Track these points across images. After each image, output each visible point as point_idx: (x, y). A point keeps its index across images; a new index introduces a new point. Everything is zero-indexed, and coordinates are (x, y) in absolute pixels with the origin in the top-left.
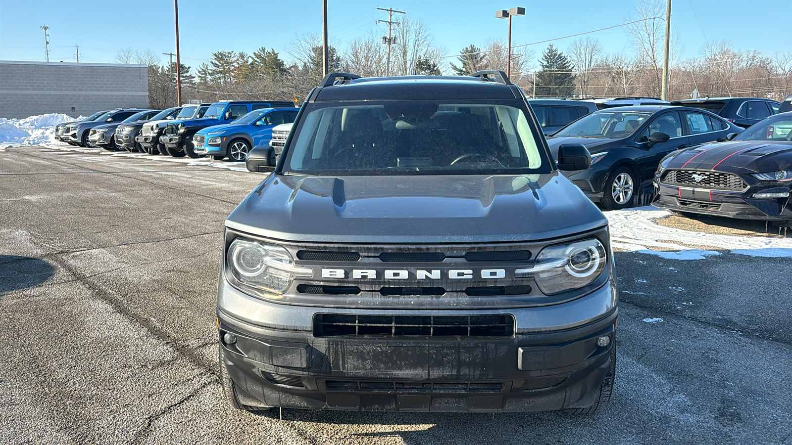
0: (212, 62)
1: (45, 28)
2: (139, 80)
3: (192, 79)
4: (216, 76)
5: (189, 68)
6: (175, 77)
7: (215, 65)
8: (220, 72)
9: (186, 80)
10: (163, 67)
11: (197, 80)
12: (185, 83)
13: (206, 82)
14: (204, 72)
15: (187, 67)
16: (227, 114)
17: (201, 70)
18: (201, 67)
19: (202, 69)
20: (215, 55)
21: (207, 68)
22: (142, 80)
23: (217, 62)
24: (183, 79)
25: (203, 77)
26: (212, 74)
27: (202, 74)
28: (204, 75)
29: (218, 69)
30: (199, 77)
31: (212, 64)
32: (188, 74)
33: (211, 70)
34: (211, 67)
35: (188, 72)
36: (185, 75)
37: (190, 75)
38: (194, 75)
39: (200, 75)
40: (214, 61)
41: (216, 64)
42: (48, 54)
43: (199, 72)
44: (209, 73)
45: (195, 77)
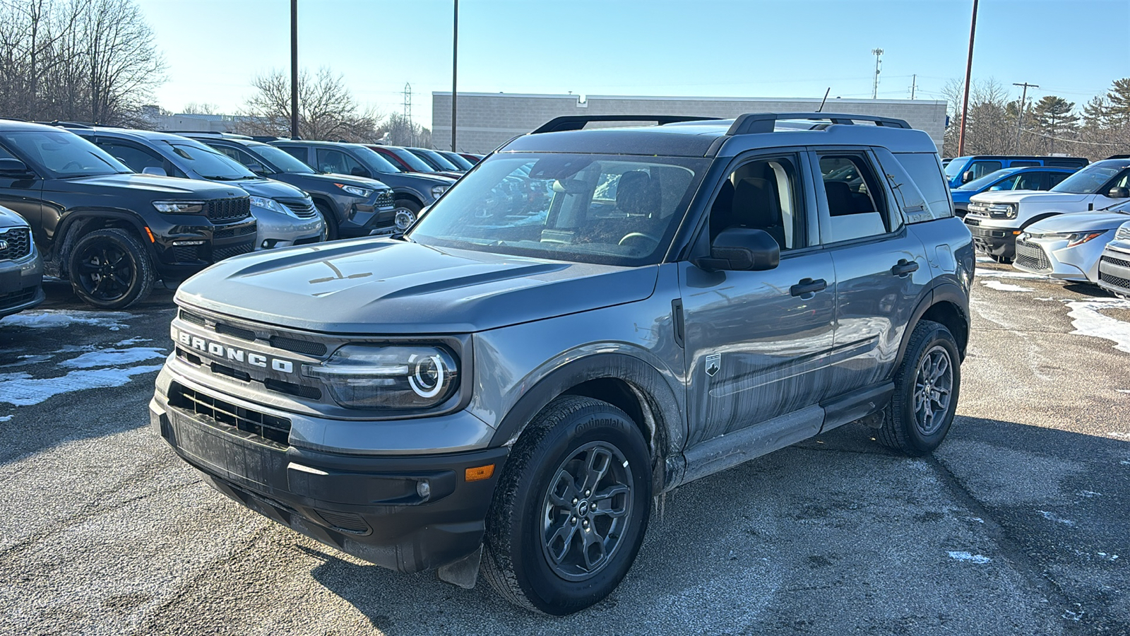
0: (1110, 96)
1: (878, 52)
2: (932, 122)
3: (1074, 122)
4: (1114, 116)
5: (1073, 104)
6: (1047, 119)
7: (1113, 99)
8: (1120, 111)
9: (1063, 122)
10: (1030, 104)
11: (1081, 123)
12: (1061, 127)
13: (1095, 126)
14: (1096, 111)
15: (1069, 102)
16: (966, 175)
17: (1089, 108)
18: (1091, 103)
19: (1092, 106)
20: (1117, 84)
21: (1100, 105)
22: (936, 123)
23: (1118, 95)
24: (1059, 121)
25: (1092, 119)
26: (1106, 113)
27: (1091, 114)
28: (1094, 116)
29: (1120, 106)
30: (1085, 118)
31: (1109, 99)
32: (1068, 115)
33: (1106, 108)
34: (1108, 103)
35: (1069, 110)
36: (1063, 115)
37: (1072, 115)
38: (1077, 116)
39: (1087, 115)
40: (1112, 94)
41: (1116, 98)
42: (876, 87)
43: (1087, 111)
44: (1102, 112)
45: (1079, 119)
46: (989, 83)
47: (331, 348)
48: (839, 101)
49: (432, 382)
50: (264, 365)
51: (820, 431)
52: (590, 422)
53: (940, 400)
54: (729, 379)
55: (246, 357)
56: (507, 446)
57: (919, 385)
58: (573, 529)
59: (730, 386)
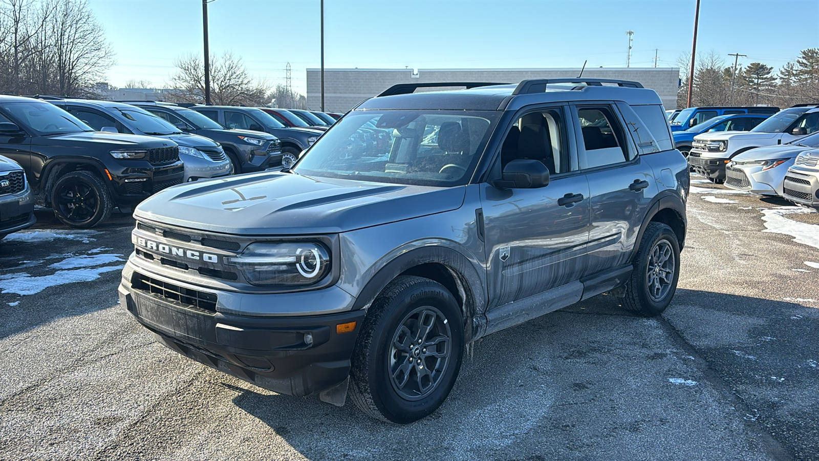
0: (798, 62)
1: (630, 33)
2: (669, 84)
3: (773, 81)
4: (802, 77)
5: (772, 68)
6: (753, 79)
7: (801, 64)
8: (806, 72)
9: (765, 82)
10: (741, 68)
11: (778, 82)
12: (763, 85)
13: (788, 84)
14: (789, 73)
15: (769, 67)
16: (692, 121)
17: (783, 71)
18: (785, 67)
19: (786, 70)
20: (804, 53)
21: (792, 69)
22: (672, 84)
23: (804, 61)
24: (762, 81)
25: (786, 79)
26: (796, 74)
27: (786, 76)
29: (806, 69)
30: (781, 78)
31: (798, 64)
32: (769, 76)
33: (796, 71)
34: (797, 67)
35: (769, 73)
36: (765, 77)
37: (771, 77)
38: (775, 77)
39: (782, 76)
40: (800, 60)
41: (803, 63)
42: (629, 59)
43: (782, 73)
44: (793, 73)
45: (776, 79)
46: (710, 54)
47: (243, 245)
48: (601, 69)
49: (313, 267)
50: (198, 258)
51: (581, 299)
52: (420, 293)
53: (666, 277)
54: (516, 263)
55: (185, 253)
56: (364, 309)
57: (650, 267)
58: (411, 366)
59: (517, 268)
